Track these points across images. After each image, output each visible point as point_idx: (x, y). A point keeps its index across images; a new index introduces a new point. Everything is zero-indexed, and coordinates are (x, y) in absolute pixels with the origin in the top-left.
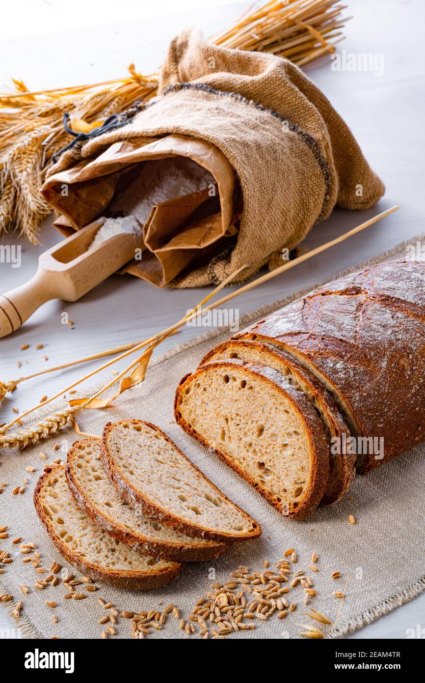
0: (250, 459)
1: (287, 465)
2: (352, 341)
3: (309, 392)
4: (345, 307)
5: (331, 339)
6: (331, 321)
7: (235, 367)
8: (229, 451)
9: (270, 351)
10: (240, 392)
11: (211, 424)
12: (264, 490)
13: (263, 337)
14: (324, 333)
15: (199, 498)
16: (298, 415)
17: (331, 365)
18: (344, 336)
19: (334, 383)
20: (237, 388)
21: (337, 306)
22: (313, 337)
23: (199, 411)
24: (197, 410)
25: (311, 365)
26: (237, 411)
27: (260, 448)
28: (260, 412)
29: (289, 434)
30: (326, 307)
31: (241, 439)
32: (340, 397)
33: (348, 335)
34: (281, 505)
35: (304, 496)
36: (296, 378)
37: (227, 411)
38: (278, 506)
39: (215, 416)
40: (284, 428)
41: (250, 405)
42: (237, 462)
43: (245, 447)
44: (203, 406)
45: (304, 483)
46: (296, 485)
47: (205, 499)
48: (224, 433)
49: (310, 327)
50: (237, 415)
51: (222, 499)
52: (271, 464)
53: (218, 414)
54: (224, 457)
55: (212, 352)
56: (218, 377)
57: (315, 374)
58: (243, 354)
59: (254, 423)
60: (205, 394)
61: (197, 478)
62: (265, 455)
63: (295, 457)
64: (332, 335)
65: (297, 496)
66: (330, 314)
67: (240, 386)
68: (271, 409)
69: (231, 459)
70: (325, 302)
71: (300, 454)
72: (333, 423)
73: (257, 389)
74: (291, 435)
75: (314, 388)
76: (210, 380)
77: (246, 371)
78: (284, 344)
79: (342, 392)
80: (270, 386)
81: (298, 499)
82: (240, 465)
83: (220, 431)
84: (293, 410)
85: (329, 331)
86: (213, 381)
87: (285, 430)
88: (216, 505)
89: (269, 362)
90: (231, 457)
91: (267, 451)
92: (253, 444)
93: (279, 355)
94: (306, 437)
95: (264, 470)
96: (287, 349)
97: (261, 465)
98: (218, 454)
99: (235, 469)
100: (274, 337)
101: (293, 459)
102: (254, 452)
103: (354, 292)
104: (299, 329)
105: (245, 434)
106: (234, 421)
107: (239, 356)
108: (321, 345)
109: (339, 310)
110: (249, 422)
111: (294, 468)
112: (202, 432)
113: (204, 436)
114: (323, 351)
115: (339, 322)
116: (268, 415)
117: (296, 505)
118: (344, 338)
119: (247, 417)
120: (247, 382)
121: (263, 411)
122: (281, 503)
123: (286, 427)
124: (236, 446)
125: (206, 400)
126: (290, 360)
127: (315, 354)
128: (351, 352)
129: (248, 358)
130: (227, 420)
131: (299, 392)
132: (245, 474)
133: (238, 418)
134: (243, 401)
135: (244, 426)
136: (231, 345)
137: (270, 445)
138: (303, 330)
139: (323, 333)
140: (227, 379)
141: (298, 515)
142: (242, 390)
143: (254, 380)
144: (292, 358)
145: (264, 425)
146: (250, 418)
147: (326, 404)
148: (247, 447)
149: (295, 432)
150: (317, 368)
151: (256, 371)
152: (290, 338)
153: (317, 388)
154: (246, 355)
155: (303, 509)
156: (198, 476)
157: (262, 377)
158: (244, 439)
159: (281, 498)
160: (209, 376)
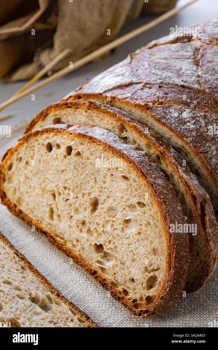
0: (84, 240)
1: (133, 247)
2: (196, 86)
3: (152, 151)
4: (180, 53)
5: (170, 86)
6: (167, 68)
7: (58, 131)
8: (59, 231)
9: (97, 108)
10: (66, 161)
11: (37, 202)
12: (105, 280)
13: (88, 96)
14: (161, 80)
15: (21, 301)
16: (142, 182)
17: (176, 115)
18: (185, 82)
19: (182, 136)
20: (62, 156)
21: (170, 53)
22: (148, 86)
23: (23, 189)
24: (21, 187)
25: (150, 117)
26: (64, 183)
27: (95, 226)
28: (92, 182)
29: (132, 207)
30: (157, 56)
31: (71, 217)
32: (192, 154)
33: (191, 81)
34: (129, 299)
35: (160, 288)
36: (131, 134)
37: (53, 185)
38: (125, 301)
39: (40, 192)
40: (124, 200)
41: (79, 174)
42: (69, 245)
43: (78, 226)
44: (27, 181)
45: (157, 270)
46: (147, 274)
47: (29, 302)
48: (52, 211)
49: (144, 77)
50: (65, 188)
51: (53, 296)
52: (111, 246)
53: (43, 190)
54: (54, 239)
55: (33, 121)
56: (40, 146)
57: (156, 128)
58: (67, 117)
59: (86, 196)
60: (29, 168)
61: (21, 270)
62: (103, 236)
63: (143, 236)
64: (171, 82)
65: (150, 287)
66: (164, 61)
67: (65, 153)
68: (105, 177)
69: (62, 241)
70: (155, 52)
71: (149, 231)
72: (188, 187)
73: (86, 154)
74: (134, 207)
75: (157, 145)
76: (32, 152)
77: (71, 134)
78: (114, 98)
79: (195, 147)
80: (101, 148)
81: (152, 292)
82: (74, 249)
83: (48, 209)
84: (133, 175)
85: (166, 78)
86: (35, 152)
87: (126, 202)
88: (45, 307)
89: (97, 120)
90: (62, 238)
91: (105, 230)
92: (87, 222)
93: (109, 110)
94: (155, 209)
95: (102, 254)
96: (118, 104)
97: (99, 248)
98: (47, 236)
99: (68, 254)
100: (101, 92)
101: (140, 239)
102: (89, 231)
103: (186, 40)
104: (130, 80)
105: (77, 210)
106: (62, 196)
107: (63, 120)
108: (160, 94)
109: (173, 57)
110: (80, 196)
111: (142, 250)
112: (28, 211)
113: (31, 216)
114: (163, 100)
115: (177, 68)
116: (102, 184)
117: (149, 299)
118: (186, 84)
119: (76, 190)
120: (74, 147)
121: (96, 181)
122: (128, 297)
123: (126, 197)
124: (67, 225)
125: (29, 175)
126: (124, 115)
127: (153, 104)
128: (197, 98)
129: (73, 121)
130: (54, 195)
131: (139, 152)
132: (80, 259)
133: (67, 191)
134: (70, 170)
135: (74, 200)
136: (53, 109)
137: (108, 221)
138: (135, 80)
139: (159, 81)
140: (50, 148)
141: (154, 313)
142: (68, 157)
143: (82, 144)
144: (125, 113)
145: (98, 197)
146: (81, 190)
147: (176, 163)
148: (80, 226)
149: (139, 203)
150: (159, 121)
151: (82, 132)
152: (120, 91)
153: (161, 145)
154: (70, 118)
155: (160, 305)
156: (23, 268)
157: (91, 138)
158: (76, 217)
159: (128, 290)
160: (31, 147)
